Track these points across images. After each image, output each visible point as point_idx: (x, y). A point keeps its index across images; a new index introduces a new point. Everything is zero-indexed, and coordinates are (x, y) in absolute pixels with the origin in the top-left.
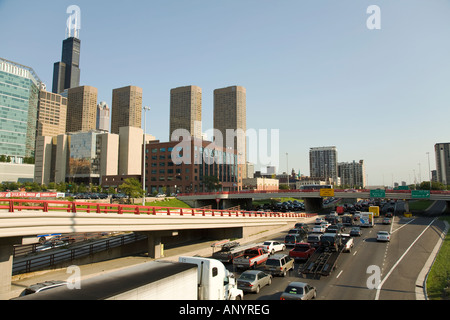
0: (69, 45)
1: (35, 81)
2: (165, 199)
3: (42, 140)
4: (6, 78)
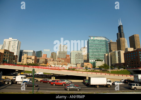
0: (120, 27)
1: (107, 40)
2: (122, 70)
3: (105, 55)
4: (100, 41)
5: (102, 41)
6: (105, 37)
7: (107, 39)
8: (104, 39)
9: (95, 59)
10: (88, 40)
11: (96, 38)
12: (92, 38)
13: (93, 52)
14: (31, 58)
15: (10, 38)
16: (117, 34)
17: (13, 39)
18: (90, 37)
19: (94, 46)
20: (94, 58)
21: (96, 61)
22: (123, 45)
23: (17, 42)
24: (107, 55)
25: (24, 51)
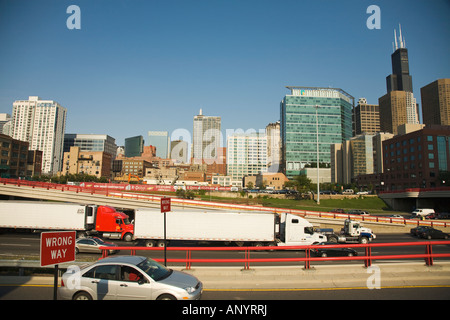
0: (397, 57)
1: (347, 99)
2: (360, 196)
3: (333, 147)
4: (322, 102)
5: (329, 102)
6: (340, 90)
7: (348, 94)
8: (335, 95)
9: (304, 161)
10: (285, 99)
11: (308, 94)
12: (296, 93)
13: (298, 138)
14: (91, 159)
15: (31, 98)
16: (388, 78)
17: (41, 102)
18: (290, 89)
19: (303, 119)
20: (302, 157)
21: (307, 166)
22: (400, 114)
23: (53, 110)
24: (338, 146)
25: (79, 137)
